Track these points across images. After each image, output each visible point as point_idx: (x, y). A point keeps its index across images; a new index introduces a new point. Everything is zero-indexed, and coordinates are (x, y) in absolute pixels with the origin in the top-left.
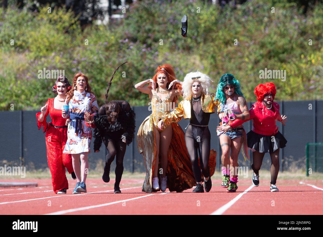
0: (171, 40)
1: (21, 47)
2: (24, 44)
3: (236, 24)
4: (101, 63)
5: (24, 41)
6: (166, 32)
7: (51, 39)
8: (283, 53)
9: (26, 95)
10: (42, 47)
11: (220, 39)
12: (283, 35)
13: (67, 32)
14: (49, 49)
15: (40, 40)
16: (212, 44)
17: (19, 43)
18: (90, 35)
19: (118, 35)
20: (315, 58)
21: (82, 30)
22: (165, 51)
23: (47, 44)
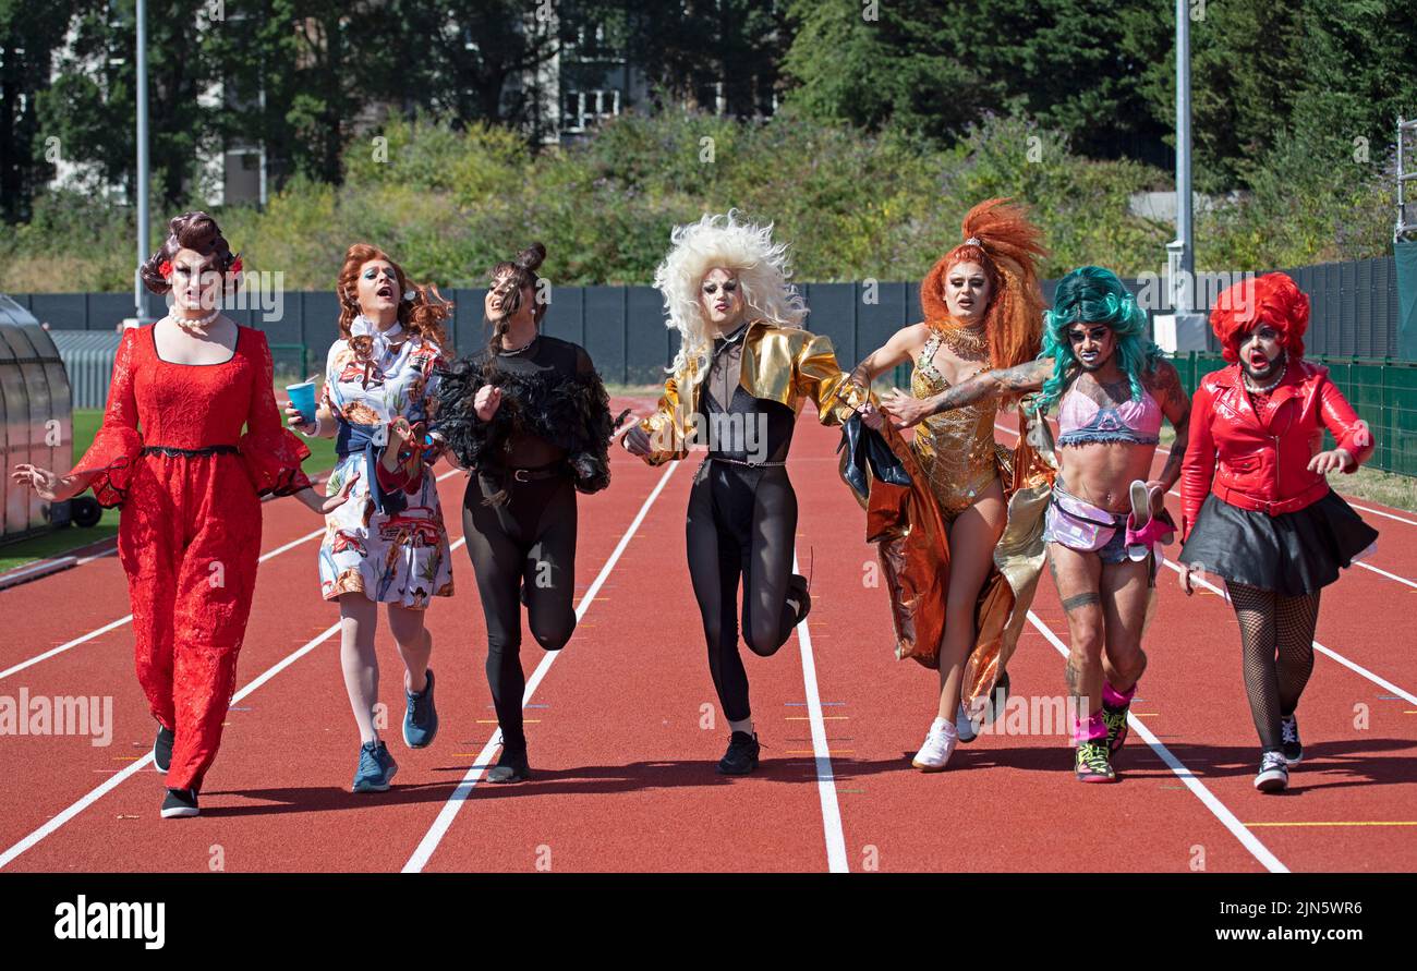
0: (666, 174)
1: (440, 184)
2: (444, 181)
3: (765, 152)
4: (568, 213)
5: (444, 176)
6: (657, 163)
7: (486, 173)
8: (840, 199)
9: (453, 260)
10: (472, 185)
11: (743, 175)
12: (839, 172)
13: (510, 162)
14: (484, 188)
15: (469, 175)
16: (729, 183)
17: (436, 178)
18: (547, 168)
19: (590, 168)
20: (890, 208)
21: (533, 161)
22: (657, 191)
23: (480, 180)
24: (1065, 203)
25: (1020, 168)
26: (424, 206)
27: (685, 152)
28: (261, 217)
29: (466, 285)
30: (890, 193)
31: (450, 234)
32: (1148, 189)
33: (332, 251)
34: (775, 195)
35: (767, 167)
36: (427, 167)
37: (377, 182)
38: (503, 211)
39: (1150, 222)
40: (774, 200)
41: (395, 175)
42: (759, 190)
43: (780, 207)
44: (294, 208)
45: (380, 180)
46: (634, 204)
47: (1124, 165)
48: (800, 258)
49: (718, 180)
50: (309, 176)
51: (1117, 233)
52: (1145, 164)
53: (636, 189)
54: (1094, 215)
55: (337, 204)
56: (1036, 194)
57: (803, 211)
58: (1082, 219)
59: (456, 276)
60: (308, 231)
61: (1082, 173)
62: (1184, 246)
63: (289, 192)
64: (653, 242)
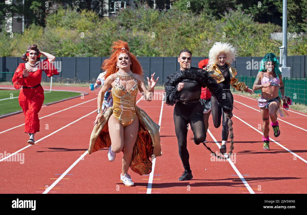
0: (138, 25)
1: (73, 27)
2: (74, 26)
3: (167, 19)
4: (109, 36)
5: (74, 25)
6: (136, 22)
7: (86, 24)
8: (188, 33)
9: (76, 49)
10: (82, 28)
11: (160, 26)
12: (188, 25)
13: (93, 21)
14: (86, 28)
15: (81, 25)
16: (156, 28)
17: (72, 25)
18: (104, 23)
19: (116, 23)
20: (202, 36)
21: (100, 21)
22: (136, 30)
23: (84, 26)
24: (252, 35)
25: (239, 25)
26: (68, 33)
27: (144, 19)
28: (22, 36)
29: (80, 56)
30: (202, 32)
31: (75, 42)
32: (276, 31)
33: (42, 46)
34: (169, 32)
35: (167, 24)
36: (69, 22)
37: (55, 26)
38: (91, 35)
39: (276, 41)
40: (169, 33)
41: (60, 24)
42: (164, 30)
43: (170, 35)
44: (31, 33)
45: (56, 26)
46: (128, 34)
47: (269, 24)
48: (176, 50)
49: (153, 27)
50: (36, 25)
51: (266, 44)
52: (275, 24)
53: (129, 29)
54: (260, 39)
55: (44, 33)
56: (244, 32)
57: (177, 37)
58: (257, 40)
59: (77, 53)
60: (35, 40)
61: (257, 27)
62: (284, 48)
63: (30, 28)
64: (133, 44)
